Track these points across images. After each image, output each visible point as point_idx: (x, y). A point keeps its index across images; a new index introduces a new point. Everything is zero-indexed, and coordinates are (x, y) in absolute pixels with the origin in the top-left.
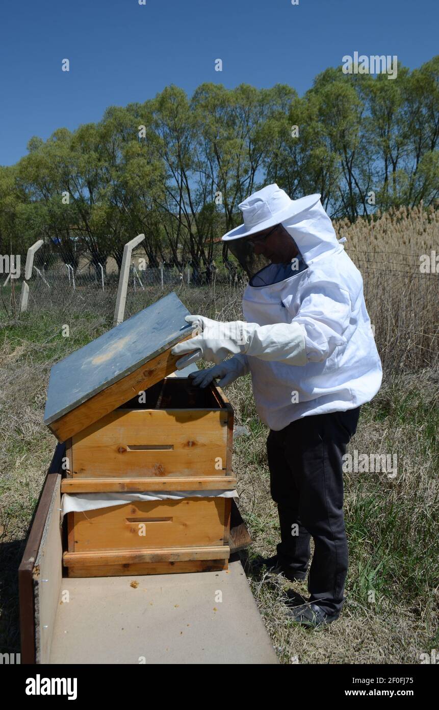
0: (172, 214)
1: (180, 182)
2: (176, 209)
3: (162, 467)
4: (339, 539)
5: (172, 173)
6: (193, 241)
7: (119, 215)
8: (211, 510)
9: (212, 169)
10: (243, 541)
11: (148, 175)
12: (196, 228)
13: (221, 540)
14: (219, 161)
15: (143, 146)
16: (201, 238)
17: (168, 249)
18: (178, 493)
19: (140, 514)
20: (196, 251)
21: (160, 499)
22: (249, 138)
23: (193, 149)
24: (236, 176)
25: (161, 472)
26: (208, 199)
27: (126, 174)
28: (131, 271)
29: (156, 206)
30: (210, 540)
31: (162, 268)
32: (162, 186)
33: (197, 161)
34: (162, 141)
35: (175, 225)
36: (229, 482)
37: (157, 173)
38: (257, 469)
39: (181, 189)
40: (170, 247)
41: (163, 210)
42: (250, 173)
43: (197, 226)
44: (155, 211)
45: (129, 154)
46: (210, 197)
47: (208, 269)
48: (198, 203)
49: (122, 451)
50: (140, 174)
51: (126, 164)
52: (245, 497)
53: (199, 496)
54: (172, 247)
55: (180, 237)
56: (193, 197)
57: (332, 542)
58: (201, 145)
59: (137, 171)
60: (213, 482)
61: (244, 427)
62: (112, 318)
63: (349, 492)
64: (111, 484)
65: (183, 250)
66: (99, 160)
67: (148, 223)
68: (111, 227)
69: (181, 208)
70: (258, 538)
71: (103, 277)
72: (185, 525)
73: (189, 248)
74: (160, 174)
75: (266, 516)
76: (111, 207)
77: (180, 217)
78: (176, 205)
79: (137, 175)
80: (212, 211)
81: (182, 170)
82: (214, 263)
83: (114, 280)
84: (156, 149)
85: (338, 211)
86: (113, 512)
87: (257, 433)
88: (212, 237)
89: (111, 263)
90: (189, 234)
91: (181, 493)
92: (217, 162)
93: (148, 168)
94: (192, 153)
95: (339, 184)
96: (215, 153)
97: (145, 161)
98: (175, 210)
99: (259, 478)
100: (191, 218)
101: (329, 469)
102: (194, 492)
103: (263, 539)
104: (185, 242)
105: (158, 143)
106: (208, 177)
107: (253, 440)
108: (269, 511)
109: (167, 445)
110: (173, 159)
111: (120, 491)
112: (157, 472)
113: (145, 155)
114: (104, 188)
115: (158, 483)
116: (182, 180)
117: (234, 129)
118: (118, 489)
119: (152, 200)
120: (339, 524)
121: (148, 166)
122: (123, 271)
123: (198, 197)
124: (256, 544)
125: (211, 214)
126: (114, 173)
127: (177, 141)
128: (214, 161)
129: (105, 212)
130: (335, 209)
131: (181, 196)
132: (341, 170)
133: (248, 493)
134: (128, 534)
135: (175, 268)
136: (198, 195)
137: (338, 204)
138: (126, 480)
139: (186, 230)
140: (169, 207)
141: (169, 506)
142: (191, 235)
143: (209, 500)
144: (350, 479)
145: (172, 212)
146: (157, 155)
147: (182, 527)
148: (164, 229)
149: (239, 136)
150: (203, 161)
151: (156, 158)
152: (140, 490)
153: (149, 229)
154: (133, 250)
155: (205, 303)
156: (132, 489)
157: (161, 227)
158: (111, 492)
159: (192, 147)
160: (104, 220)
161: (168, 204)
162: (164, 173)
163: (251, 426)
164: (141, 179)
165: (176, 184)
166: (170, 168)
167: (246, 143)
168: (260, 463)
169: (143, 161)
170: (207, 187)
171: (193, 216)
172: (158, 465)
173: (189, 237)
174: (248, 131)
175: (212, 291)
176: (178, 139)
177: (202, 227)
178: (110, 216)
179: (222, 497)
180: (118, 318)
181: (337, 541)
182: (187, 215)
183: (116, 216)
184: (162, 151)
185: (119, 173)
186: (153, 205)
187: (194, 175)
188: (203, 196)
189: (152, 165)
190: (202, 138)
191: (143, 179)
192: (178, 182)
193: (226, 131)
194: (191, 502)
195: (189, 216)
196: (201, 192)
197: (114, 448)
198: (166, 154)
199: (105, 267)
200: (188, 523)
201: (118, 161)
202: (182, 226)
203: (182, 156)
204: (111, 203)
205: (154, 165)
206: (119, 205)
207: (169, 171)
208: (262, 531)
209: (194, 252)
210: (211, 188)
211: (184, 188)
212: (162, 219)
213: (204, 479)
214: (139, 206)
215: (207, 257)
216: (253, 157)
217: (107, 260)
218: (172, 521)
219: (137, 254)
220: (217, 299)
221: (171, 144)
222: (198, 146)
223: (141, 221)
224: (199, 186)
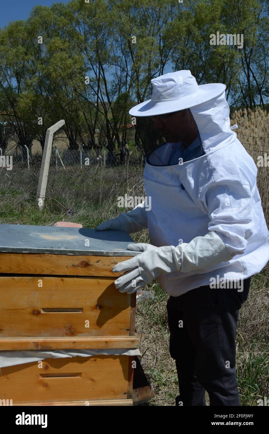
0: (90, 103)
1: (98, 74)
2: (95, 98)
3: (72, 328)
4: (232, 395)
5: (91, 67)
6: (109, 126)
7: (43, 102)
8: (116, 366)
9: (126, 63)
10: (145, 395)
11: (69, 68)
12: (112, 114)
13: (125, 393)
14: (132, 56)
15: (64, 42)
16: (116, 124)
17: (86, 133)
18: (87, 351)
19: (52, 370)
20: (111, 135)
21: (70, 357)
22: (160, 36)
23: (110, 45)
24: (148, 70)
25: (72, 332)
26: (123, 90)
27: (49, 67)
28: (53, 153)
29: (77, 95)
30: (115, 394)
31: (81, 150)
32: (82, 78)
33: (113, 55)
34: (83, 38)
35: (93, 112)
36: (133, 341)
37: (77, 66)
38: (161, 329)
39: (99, 80)
40: (89, 132)
41: (81, 99)
42: (160, 66)
43: (113, 113)
44: (75, 100)
45: (52, 49)
46: (124, 87)
47: (122, 151)
48: (114, 93)
49: (36, 313)
50: (62, 67)
51: (50, 58)
52: (150, 355)
53: (106, 354)
54: (91, 132)
55: (98, 123)
56: (109, 87)
57: (225, 398)
58: (117, 41)
59: (59, 64)
60: (118, 341)
61: (150, 292)
62: (35, 194)
63: (243, 351)
64: (27, 343)
65: (100, 134)
66: (26, 54)
67: (69, 111)
68: (37, 113)
69: (98, 97)
70: (160, 392)
71: (28, 158)
72: (93, 380)
73: (105, 132)
74: (80, 67)
75: (168, 372)
76: (36, 96)
77: (97, 105)
78: (94, 95)
79: (60, 68)
80: (126, 100)
81: (100, 65)
82: (127, 146)
83: (38, 160)
84: (76, 44)
85: (237, 101)
86: (27, 369)
87: (161, 297)
88: (126, 123)
89: (36, 145)
90: (105, 120)
91: (89, 351)
92: (131, 57)
93: (70, 61)
94: (109, 49)
95: (239, 77)
96: (129, 49)
97: (67, 55)
98: (93, 99)
99: (163, 338)
100: (107, 106)
101: (222, 333)
102: (101, 350)
103: (165, 393)
104: (102, 127)
105: (78, 38)
106: (123, 70)
107: (157, 304)
108: (170, 367)
109: (77, 308)
110: (92, 54)
111: (35, 349)
112: (68, 332)
113: (66, 49)
114: (30, 79)
115: (69, 342)
116: (100, 73)
117: (146, 27)
118: (32, 347)
119: (72, 90)
120: (231, 381)
121: (70, 60)
122: (46, 153)
123: (114, 88)
124: (159, 397)
125: (126, 102)
126: (39, 66)
127: (95, 38)
128: (129, 56)
129: (31, 100)
130: (234, 99)
131: (99, 86)
132: (241, 65)
133: (152, 350)
134: (42, 389)
135: (93, 150)
136: (113, 86)
137: (237, 95)
138: (40, 339)
139: (103, 117)
140: (88, 96)
141: (78, 363)
142: (107, 121)
143: (114, 357)
144: (243, 339)
145: (90, 100)
146: (78, 50)
147: (89, 382)
148: (83, 115)
149: (150, 34)
150: (119, 55)
151: (77, 53)
152: (52, 349)
153: (70, 115)
154: (55, 134)
155: (118, 182)
156: (45, 348)
157: (81, 114)
158: (27, 350)
159: (108, 43)
160: (30, 107)
161: (87, 93)
162: (83, 66)
163: (156, 291)
164: (62, 71)
165: (95, 76)
166: (89, 62)
167: (156, 40)
168: (163, 324)
169: (65, 55)
170: (122, 79)
171: (109, 104)
172: (69, 326)
173: (105, 122)
174: (159, 30)
175: (126, 171)
176: (96, 36)
177: (117, 114)
178: (35, 104)
179: (126, 356)
180: (41, 194)
181: (229, 396)
182: (103, 104)
183: (41, 103)
184: (82, 47)
185: (44, 66)
186: (74, 94)
187: (110, 68)
188: (118, 86)
189: (73, 58)
190: (117, 35)
191: (65, 71)
192: (96, 74)
193: (139, 29)
194: (98, 360)
195: (106, 104)
196: (117, 83)
197: (30, 310)
198: (86, 49)
199: (30, 149)
200: (95, 378)
201: (43, 55)
202: (99, 113)
203: (99, 51)
204: (37, 92)
205: (74, 59)
206: (43, 94)
207: (88, 64)
208: (165, 385)
209: (110, 136)
210: (125, 79)
211: (100, 80)
212: (81, 107)
213: (109, 339)
214: (61, 95)
215: (121, 140)
216: (163, 52)
217: (33, 143)
218: (81, 377)
219: (59, 137)
220: (129, 178)
221: (91, 40)
222: (114, 43)
223: (62, 108)
224: (115, 77)
